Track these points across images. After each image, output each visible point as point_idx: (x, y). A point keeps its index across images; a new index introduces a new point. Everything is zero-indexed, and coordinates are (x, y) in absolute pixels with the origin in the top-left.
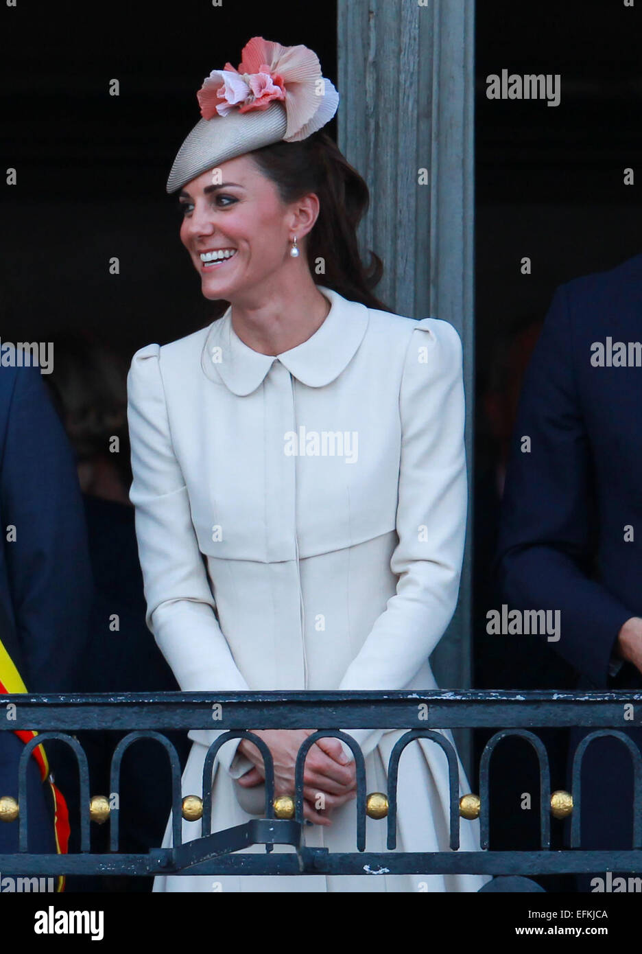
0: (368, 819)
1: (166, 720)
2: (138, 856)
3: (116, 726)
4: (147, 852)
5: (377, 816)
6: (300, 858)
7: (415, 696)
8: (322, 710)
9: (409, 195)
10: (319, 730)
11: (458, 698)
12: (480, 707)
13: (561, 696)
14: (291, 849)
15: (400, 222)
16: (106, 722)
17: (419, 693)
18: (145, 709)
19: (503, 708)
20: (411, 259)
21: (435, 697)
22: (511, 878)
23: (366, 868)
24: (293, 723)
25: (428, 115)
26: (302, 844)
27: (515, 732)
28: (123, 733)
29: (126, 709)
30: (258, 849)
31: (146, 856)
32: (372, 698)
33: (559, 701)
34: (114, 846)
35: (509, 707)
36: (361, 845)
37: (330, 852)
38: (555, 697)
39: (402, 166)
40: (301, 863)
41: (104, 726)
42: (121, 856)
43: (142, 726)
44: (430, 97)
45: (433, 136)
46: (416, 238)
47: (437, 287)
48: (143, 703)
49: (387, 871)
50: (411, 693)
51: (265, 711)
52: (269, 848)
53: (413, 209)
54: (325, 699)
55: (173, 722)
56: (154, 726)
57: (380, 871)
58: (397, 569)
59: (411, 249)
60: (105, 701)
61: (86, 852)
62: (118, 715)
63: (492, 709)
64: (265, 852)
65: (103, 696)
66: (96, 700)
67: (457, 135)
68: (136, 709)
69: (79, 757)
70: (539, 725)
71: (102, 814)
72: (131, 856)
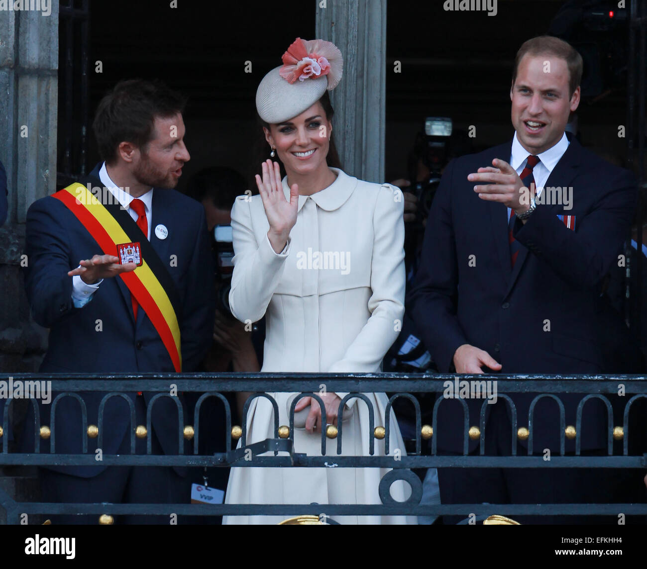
0: (327, 439)
1: (223, 387)
2: (209, 457)
3: (198, 390)
4: (213, 455)
5: (332, 437)
6: (292, 459)
7: (352, 376)
8: (304, 382)
9: (352, 118)
10: (303, 393)
11: (374, 377)
12: (385, 382)
13: (427, 376)
14: (287, 454)
15: (347, 132)
16: (193, 388)
17: (354, 374)
18: (213, 381)
19: (397, 382)
20: (353, 150)
21: (362, 376)
22: (401, 470)
23: (326, 464)
24: (289, 389)
25: (362, 76)
26: (293, 451)
27: (403, 395)
28: (201, 394)
29: (203, 381)
30: (270, 454)
31: (213, 457)
32: (330, 376)
33: (426, 379)
34: (196, 452)
35: (401, 382)
36: (324, 452)
37: (307, 455)
38: (424, 377)
39: (348, 102)
40: (292, 461)
41: (191, 389)
42: (200, 457)
43: (211, 390)
44: (363, 67)
45: (365, 87)
46: (355, 140)
47: (366, 165)
48: (212, 378)
49: (337, 465)
50: (350, 374)
51: (274, 382)
52: (276, 453)
53: (354, 124)
54: (306, 376)
55: (227, 388)
56: (217, 390)
57: (333, 466)
58: (371, 306)
59: (353, 145)
60: (192, 376)
61: (181, 454)
62: (199, 384)
63: (392, 383)
64: (274, 455)
65: (191, 375)
66: (188, 376)
67: (377, 87)
68: (208, 381)
69: (178, 406)
70: (416, 391)
71: (190, 435)
72: (205, 457)
